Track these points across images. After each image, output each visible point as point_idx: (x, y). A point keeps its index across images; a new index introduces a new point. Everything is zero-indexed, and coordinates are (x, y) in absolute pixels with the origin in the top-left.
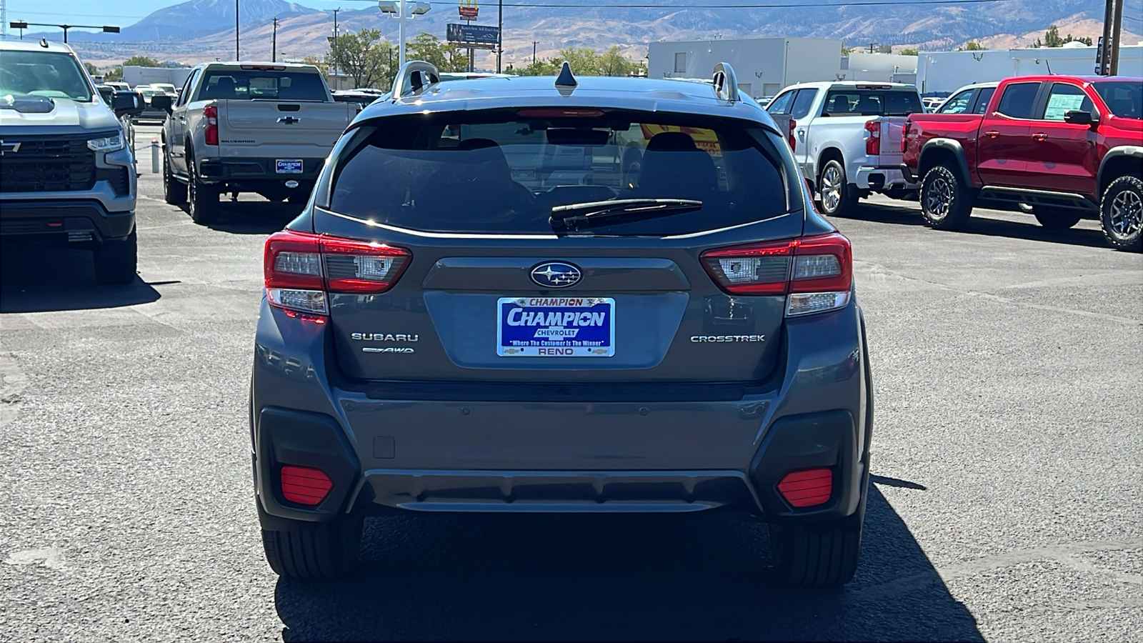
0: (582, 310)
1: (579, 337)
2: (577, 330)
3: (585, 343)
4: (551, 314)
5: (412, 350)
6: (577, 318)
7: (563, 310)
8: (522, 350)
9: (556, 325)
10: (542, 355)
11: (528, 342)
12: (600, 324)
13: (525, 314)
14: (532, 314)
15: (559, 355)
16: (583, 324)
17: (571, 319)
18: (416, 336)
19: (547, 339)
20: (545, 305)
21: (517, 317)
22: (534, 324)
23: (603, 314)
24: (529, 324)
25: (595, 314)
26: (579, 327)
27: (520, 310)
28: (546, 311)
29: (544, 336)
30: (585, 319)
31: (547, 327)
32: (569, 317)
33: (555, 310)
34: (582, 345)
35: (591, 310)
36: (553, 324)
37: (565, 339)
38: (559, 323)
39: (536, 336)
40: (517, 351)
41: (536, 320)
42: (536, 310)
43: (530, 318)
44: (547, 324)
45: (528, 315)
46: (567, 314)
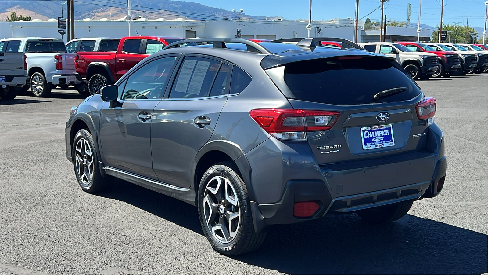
0: (383, 130)
1: (384, 140)
2: (383, 137)
3: (386, 141)
4: (376, 132)
5: (339, 151)
6: (382, 133)
7: (379, 130)
8: (370, 146)
9: (378, 136)
10: (376, 147)
11: (371, 144)
12: (389, 134)
13: (368, 133)
14: (370, 133)
15: (381, 147)
16: (385, 135)
17: (381, 133)
18: (341, 145)
19: (376, 142)
20: (374, 129)
21: (367, 135)
22: (372, 137)
23: (389, 130)
24: (370, 137)
25: (387, 131)
26: (383, 136)
27: (367, 132)
28: (374, 131)
29: (375, 140)
30: (385, 133)
31: (375, 137)
32: (381, 132)
33: (377, 131)
34: (385, 143)
35: (386, 129)
36: (377, 136)
37: (381, 141)
38: (378, 135)
39: (373, 141)
40: (369, 147)
41: (372, 135)
42: (371, 131)
43: (370, 134)
44: (375, 136)
45: (369, 133)
46: (380, 132)
